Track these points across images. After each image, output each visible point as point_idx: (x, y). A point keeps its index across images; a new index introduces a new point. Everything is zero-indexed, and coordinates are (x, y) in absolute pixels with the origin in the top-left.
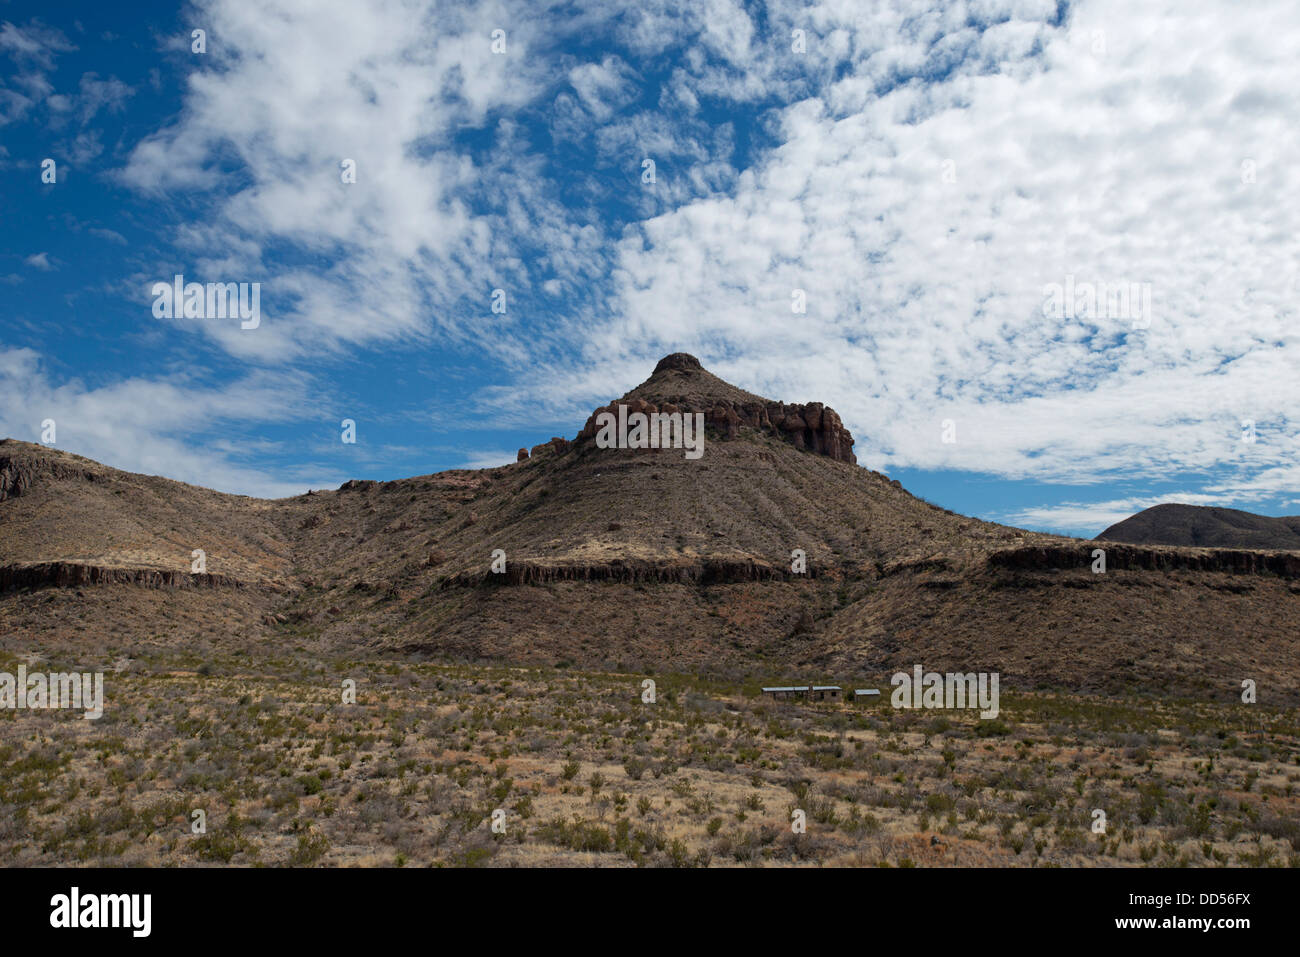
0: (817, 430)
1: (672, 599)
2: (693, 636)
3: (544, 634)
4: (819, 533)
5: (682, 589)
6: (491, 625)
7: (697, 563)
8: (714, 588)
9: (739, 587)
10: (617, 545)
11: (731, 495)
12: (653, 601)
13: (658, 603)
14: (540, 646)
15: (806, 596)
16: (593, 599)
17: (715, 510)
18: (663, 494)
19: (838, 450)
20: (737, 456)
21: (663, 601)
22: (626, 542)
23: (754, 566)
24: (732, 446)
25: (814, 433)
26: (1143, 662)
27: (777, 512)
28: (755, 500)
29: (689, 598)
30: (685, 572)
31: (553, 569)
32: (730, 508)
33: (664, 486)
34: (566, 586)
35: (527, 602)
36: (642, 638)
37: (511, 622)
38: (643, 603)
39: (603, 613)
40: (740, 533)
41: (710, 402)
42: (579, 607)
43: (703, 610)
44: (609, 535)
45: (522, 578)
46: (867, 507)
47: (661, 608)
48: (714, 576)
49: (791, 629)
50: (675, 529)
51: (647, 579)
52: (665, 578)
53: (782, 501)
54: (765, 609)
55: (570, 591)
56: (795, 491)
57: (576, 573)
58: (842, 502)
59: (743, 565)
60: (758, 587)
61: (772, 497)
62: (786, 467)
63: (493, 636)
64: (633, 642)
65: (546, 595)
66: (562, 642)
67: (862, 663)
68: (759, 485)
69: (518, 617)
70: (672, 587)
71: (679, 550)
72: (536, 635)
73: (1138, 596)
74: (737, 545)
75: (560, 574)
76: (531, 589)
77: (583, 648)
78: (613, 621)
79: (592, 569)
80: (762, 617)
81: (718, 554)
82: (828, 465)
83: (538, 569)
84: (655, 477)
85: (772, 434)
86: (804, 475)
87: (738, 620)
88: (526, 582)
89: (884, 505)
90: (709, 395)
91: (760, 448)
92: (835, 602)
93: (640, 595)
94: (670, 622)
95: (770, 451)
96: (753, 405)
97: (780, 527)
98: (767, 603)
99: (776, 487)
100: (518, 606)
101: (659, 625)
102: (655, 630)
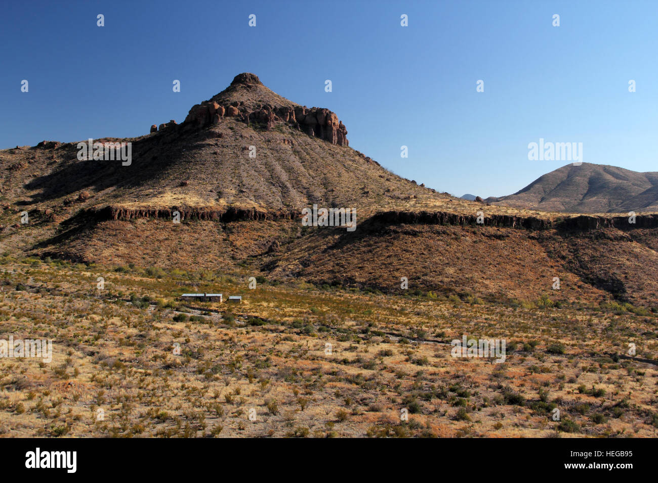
0: (323, 125)
1: (205, 230)
2: (210, 252)
3: (123, 249)
4: (305, 191)
5: (211, 224)
6: (93, 243)
7: (224, 209)
8: (232, 223)
9: (244, 223)
10: (180, 196)
11: (259, 166)
12: (192, 231)
13: (195, 232)
14: (118, 256)
15: (283, 230)
16: (157, 228)
17: (246, 175)
18: (218, 164)
19: (335, 138)
20: (269, 141)
21: (198, 231)
22: (186, 194)
23: (255, 212)
24: (267, 134)
25: (322, 127)
26: (425, 278)
27: (284, 177)
28: (273, 170)
29: (215, 229)
30: (215, 214)
31: (136, 211)
32: (256, 174)
33: (219, 159)
34: (143, 221)
35: (117, 230)
36: (181, 252)
37: (105, 241)
38: (186, 232)
39: (161, 238)
40: (256, 191)
41: (259, 106)
42: (148, 233)
43: (220, 237)
44: (179, 189)
45: (117, 216)
46: (339, 175)
47: (196, 236)
48: (232, 216)
49: (267, 250)
50: (218, 187)
51: (192, 217)
52: (203, 217)
53: (290, 170)
54: (257, 238)
55: (144, 224)
56: (300, 164)
57: (151, 214)
58: (325, 171)
59: (249, 211)
60: (256, 224)
61: (283, 167)
62: (299, 149)
63: (92, 250)
64: (174, 255)
65: (130, 226)
66: (132, 255)
67: (288, 273)
68: (279, 160)
69: (110, 239)
70: (205, 223)
71: (217, 200)
72: (118, 250)
73: (441, 240)
74: (252, 198)
75: (140, 214)
76: (121, 222)
77: (144, 258)
78: (166, 242)
79: (160, 211)
80: (253, 242)
81: (238, 204)
82: (326, 148)
83: (126, 211)
84: (215, 153)
85: (295, 127)
86: (308, 154)
87: (238, 243)
88: (118, 218)
89: (352, 174)
90: (260, 101)
91: (287, 136)
92: (299, 234)
93: (186, 227)
94: (199, 243)
95: (291, 138)
96: (286, 108)
97: (283, 187)
98: (259, 234)
99: (288, 161)
100: (111, 232)
101: (192, 245)
102: (189, 248)
